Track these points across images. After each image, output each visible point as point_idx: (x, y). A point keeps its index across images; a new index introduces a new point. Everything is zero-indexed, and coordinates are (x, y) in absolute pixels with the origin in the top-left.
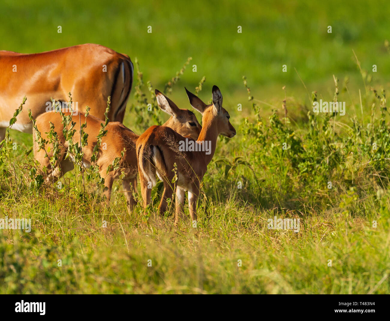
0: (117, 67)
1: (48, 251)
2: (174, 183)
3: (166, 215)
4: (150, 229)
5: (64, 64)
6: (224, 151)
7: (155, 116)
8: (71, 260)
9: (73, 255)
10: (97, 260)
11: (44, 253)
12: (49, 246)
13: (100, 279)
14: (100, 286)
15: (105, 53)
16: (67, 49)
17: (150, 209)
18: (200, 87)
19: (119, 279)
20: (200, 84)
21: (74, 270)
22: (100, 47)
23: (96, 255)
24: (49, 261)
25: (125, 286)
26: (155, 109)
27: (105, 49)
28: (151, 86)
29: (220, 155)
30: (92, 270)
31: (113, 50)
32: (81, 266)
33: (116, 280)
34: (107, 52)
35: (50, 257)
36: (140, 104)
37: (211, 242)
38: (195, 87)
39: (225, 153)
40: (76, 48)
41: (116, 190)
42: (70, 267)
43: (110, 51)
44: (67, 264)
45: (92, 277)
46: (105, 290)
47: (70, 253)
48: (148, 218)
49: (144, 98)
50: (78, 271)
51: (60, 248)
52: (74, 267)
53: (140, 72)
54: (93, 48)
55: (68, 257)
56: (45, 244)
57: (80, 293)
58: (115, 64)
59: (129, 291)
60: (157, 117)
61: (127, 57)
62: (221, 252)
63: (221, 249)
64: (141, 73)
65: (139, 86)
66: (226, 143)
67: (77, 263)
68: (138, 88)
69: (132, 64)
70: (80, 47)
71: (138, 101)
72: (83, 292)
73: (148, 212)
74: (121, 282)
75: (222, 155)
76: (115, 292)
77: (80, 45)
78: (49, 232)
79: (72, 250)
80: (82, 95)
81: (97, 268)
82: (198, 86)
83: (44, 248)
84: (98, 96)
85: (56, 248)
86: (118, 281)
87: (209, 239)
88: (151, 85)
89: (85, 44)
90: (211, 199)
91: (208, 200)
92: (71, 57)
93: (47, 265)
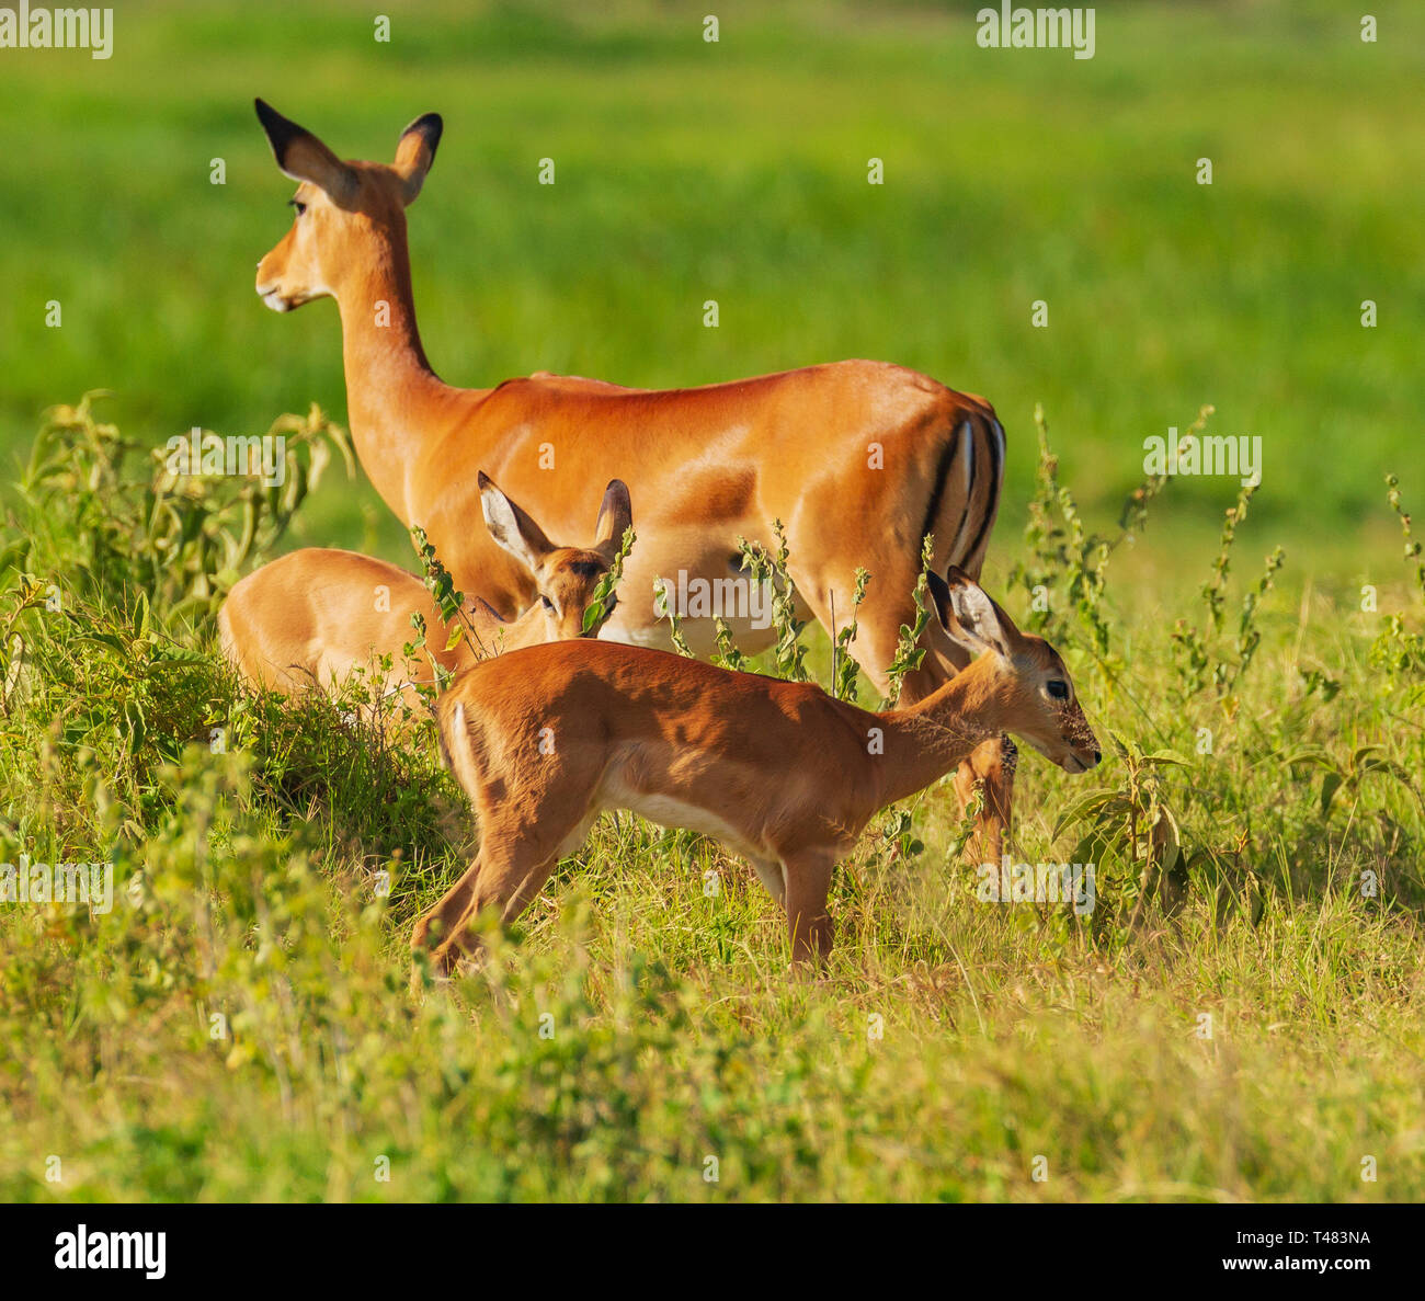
0: (947, 437)
1: (722, 1057)
2: (1148, 832)
3: (1120, 941)
4: (1064, 987)
5: (772, 428)
6: (1318, 728)
7: (1086, 606)
8: (798, 1089)
9: (806, 1072)
10: (884, 1091)
11: (708, 1061)
12: (725, 1039)
13: (893, 1154)
14: (895, 1178)
15: (909, 390)
16: (783, 376)
17: (1065, 919)
18: (1242, 510)
19: (961, 1155)
20: (1242, 497)
21: (807, 1122)
22: (893, 371)
23: (881, 1075)
24: (726, 1089)
25: (979, 1176)
26: (1086, 582)
27: (908, 376)
28: (1073, 505)
29: (1305, 738)
30: (870, 1121)
31: (935, 382)
32: (832, 1108)
33: (948, 1157)
34: (916, 385)
35: (729, 1076)
36: (1042, 560)
37: (1273, 1033)
38: (1226, 509)
39: (1323, 735)
40: (811, 372)
41: (954, 854)
42: (792, 1112)
43: (926, 384)
44: (782, 1102)
45: (868, 1145)
46: (912, 1190)
47: (795, 1064)
48: (1058, 952)
49: (1058, 541)
50: (822, 1126)
51: (761, 1047)
52: (807, 1113)
53: (1049, 454)
54: (870, 375)
55: (789, 1077)
56: (712, 1031)
57: (826, 1198)
58: (942, 429)
59: (992, 1194)
60: (1093, 608)
61: (983, 404)
62: (1305, 1069)
63: (1302, 1056)
64: (1054, 458)
65: (1042, 501)
66: (1328, 699)
67: (818, 1099)
68: (1041, 509)
69: (1002, 428)
70: (827, 369)
71: (1038, 554)
72: (836, 1196)
73: (1060, 929)
74: (968, 1164)
75: (1315, 739)
76: (943, 1196)
77: (825, 365)
78: (722, 994)
79: (803, 1055)
80: (823, 531)
81: (888, 1115)
82: (1235, 504)
83: (710, 1045)
84: (881, 534)
85: (746, 1045)
86: (958, 1161)
87: (1264, 1023)
88: (1072, 499)
89: (843, 363)
90: (1271, 889)
91: (1262, 891)
92: (792, 403)
93: (714, 1104)
